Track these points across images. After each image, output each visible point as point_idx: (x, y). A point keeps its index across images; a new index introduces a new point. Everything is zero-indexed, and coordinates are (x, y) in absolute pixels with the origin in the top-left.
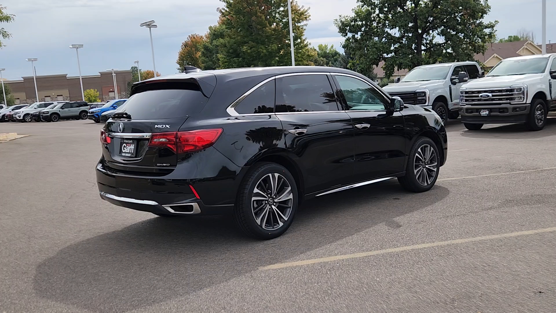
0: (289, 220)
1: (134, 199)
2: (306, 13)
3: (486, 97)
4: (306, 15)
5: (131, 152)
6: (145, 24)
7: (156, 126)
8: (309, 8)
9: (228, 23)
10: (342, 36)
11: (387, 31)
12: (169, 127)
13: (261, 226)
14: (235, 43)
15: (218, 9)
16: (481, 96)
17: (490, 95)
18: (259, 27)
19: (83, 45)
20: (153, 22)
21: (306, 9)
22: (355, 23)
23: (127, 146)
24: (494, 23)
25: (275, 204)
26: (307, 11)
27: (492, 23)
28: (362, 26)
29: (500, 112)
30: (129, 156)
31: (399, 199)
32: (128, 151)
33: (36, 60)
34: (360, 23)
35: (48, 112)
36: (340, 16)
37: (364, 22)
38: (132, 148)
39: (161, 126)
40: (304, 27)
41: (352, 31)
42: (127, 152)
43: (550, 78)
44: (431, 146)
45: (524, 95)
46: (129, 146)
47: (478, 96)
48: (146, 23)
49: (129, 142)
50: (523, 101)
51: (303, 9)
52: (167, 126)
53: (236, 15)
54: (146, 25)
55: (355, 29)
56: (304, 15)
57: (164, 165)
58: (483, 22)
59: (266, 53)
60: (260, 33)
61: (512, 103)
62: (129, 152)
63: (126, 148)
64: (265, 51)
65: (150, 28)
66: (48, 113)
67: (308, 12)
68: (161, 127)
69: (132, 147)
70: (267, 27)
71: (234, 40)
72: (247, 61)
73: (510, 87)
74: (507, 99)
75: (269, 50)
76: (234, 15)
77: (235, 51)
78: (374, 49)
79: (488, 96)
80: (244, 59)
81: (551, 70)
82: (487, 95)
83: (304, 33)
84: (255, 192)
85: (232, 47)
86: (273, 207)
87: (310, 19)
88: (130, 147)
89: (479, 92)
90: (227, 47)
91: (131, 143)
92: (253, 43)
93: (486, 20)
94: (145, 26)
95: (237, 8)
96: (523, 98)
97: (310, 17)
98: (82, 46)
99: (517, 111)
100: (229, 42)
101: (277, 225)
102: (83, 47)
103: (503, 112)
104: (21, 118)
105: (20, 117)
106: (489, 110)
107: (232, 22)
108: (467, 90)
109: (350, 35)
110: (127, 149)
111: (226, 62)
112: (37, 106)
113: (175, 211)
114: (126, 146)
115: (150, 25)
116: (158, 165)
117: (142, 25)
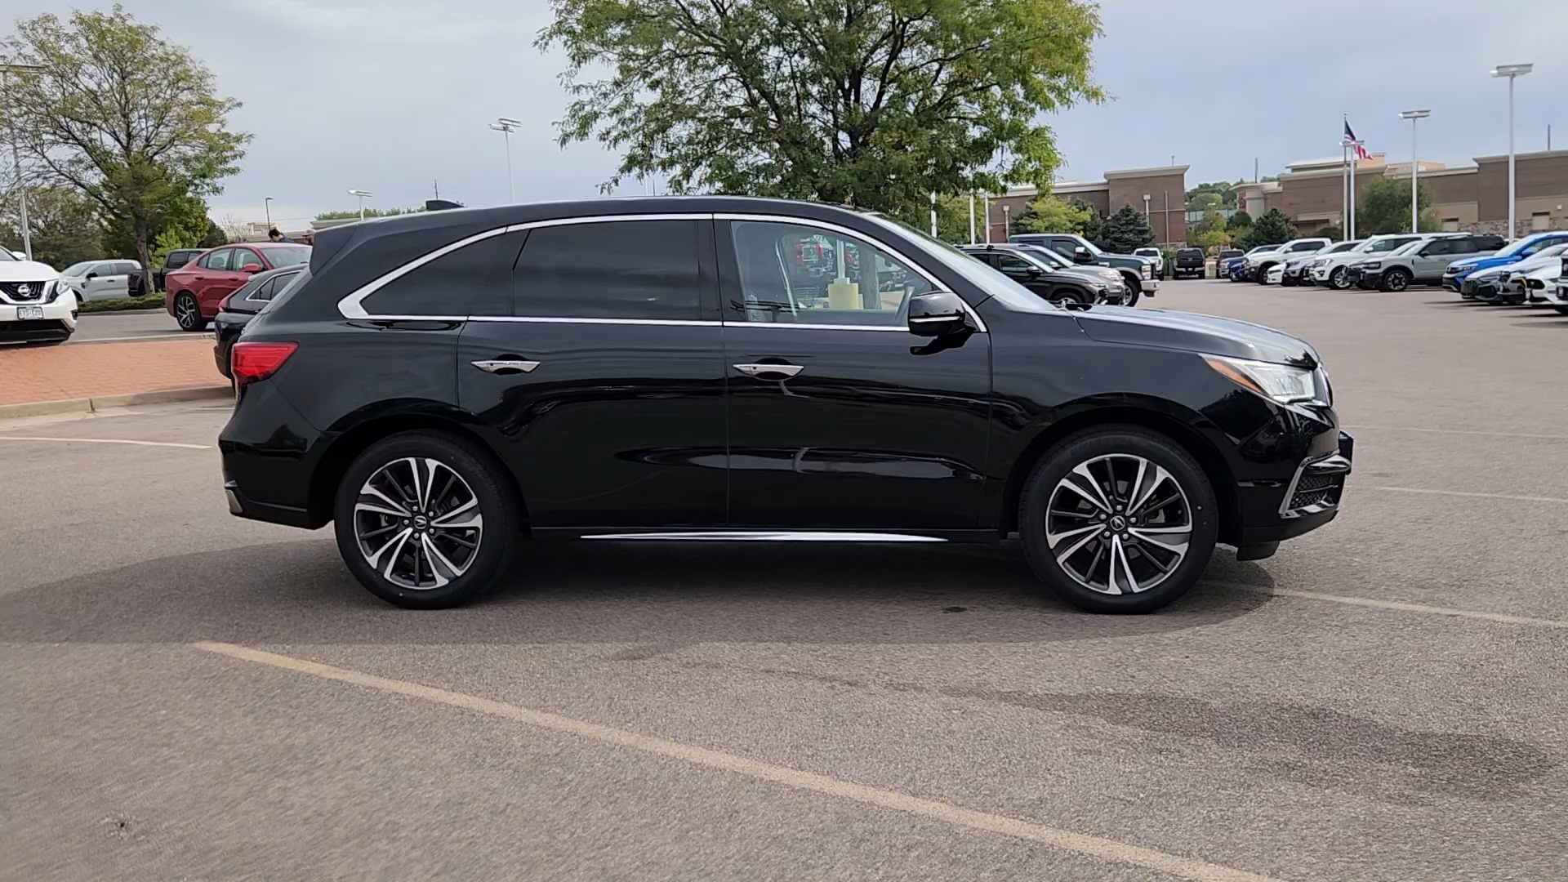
0: (466, 577)
19: (1531, 65)
25: (431, 530)
33: (1424, 114)
35: (1380, 263)
66: (1379, 267)
84: (363, 492)
86: (424, 535)
98: (1527, 68)
101: (430, 581)
102: (1530, 71)
104: (1326, 277)
105: (1322, 275)
112: (1373, 246)
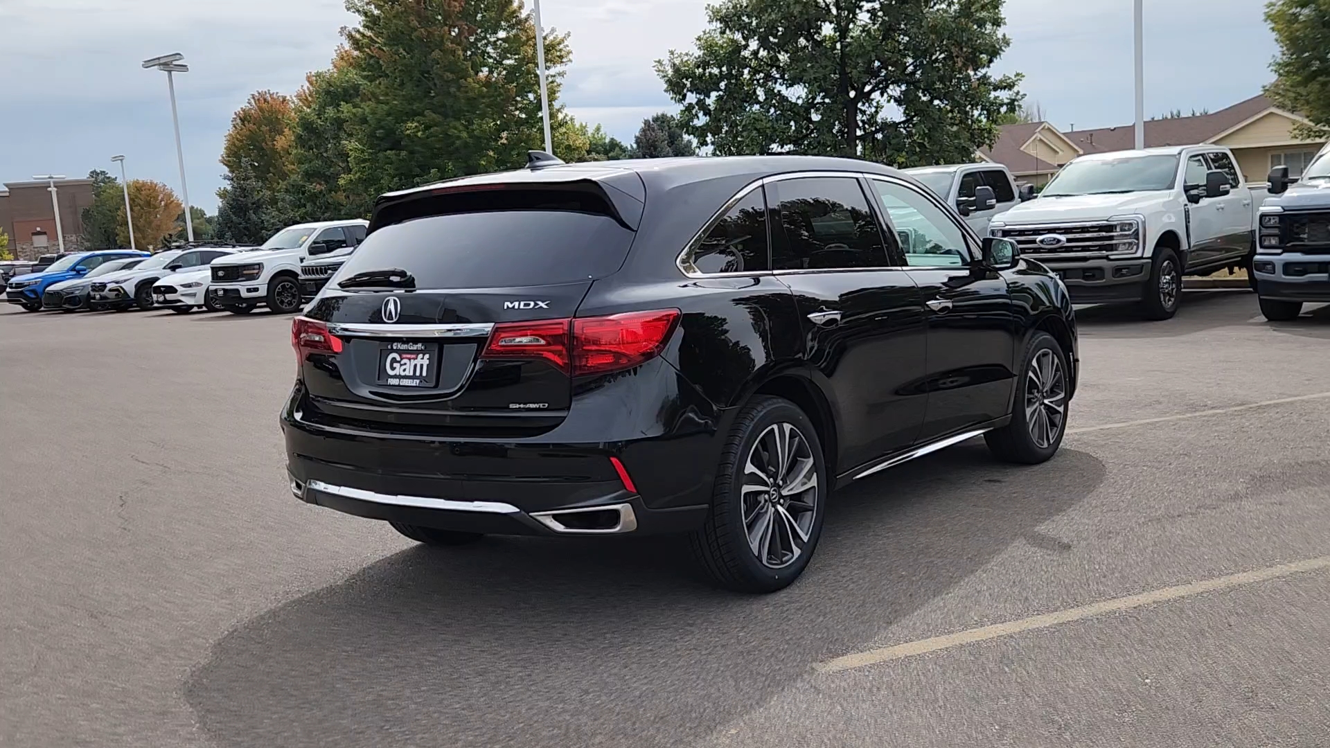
0: (812, 540)
1: (442, 500)
2: (561, 46)
3: (1052, 244)
4: (560, 50)
5: (418, 374)
6: (157, 62)
7: (508, 304)
8: (569, 34)
9: (369, 64)
10: (673, 101)
11: (779, 91)
12: (545, 307)
13: (759, 558)
14: (389, 115)
15: (343, 29)
16: (1042, 241)
17: (1063, 238)
18: (450, 76)
20: (178, 57)
21: (560, 37)
22: (704, 70)
23: (402, 359)
24: (1013, 77)
25: (782, 501)
26: (563, 41)
27: (1009, 78)
28: (722, 77)
29: (1085, 278)
30: (414, 385)
31: (999, 481)
32: (407, 373)
34: (716, 71)
36: (672, 53)
37: (724, 69)
38: (422, 366)
39: (522, 303)
40: (558, 80)
41: (698, 89)
42: (403, 374)
43: (1187, 202)
44: (1053, 353)
45: (1138, 239)
46: (410, 359)
47: (1034, 242)
48: (159, 59)
49: (412, 348)
50: (1136, 252)
51: (554, 35)
52: (541, 304)
53: (390, 45)
54: (160, 65)
55: (704, 86)
56: (556, 51)
57: (532, 406)
58: (989, 74)
59: (468, 140)
60: (453, 90)
61: (1112, 257)
62: (411, 374)
63: (401, 365)
64: (464, 135)
65: (170, 72)
67: (566, 43)
68: (522, 307)
69: (423, 360)
70: (470, 76)
71: (386, 107)
72: (421, 159)
73: (1107, 220)
74: (1101, 248)
75: (475, 133)
76: (385, 45)
77: (390, 132)
78: (754, 133)
79: (1059, 241)
80: (412, 152)
81: (1185, 182)
82: (1055, 239)
83: (557, 95)
84: (747, 472)
85: (383, 123)
86: (779, 507)
87: (570, 61)
88: (413, 362)
89: (1037, 232)
90: (371, 122)
91: (417, 352)
92: (434, 115)
93: (995, 71)
94: (156, 67)
95: (393, 28)
96: (1135, 247)
97: (571, 56)
99: (1123, 275)
100: (374, 113)
101: (787, 555)
103: (1093, 277)
106: (1061, 273)
107: (381, 62)
108: (1007, 227)
109: (692, 98)
110: (403, 367)
111: (364, 161)
113: (567, 526)
114: (398, 359)
115: (169, 64)
116: (512, 406)
117: (148, 64)
